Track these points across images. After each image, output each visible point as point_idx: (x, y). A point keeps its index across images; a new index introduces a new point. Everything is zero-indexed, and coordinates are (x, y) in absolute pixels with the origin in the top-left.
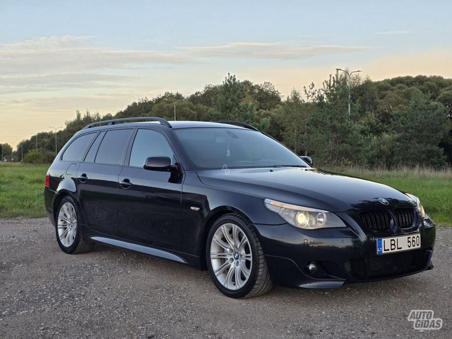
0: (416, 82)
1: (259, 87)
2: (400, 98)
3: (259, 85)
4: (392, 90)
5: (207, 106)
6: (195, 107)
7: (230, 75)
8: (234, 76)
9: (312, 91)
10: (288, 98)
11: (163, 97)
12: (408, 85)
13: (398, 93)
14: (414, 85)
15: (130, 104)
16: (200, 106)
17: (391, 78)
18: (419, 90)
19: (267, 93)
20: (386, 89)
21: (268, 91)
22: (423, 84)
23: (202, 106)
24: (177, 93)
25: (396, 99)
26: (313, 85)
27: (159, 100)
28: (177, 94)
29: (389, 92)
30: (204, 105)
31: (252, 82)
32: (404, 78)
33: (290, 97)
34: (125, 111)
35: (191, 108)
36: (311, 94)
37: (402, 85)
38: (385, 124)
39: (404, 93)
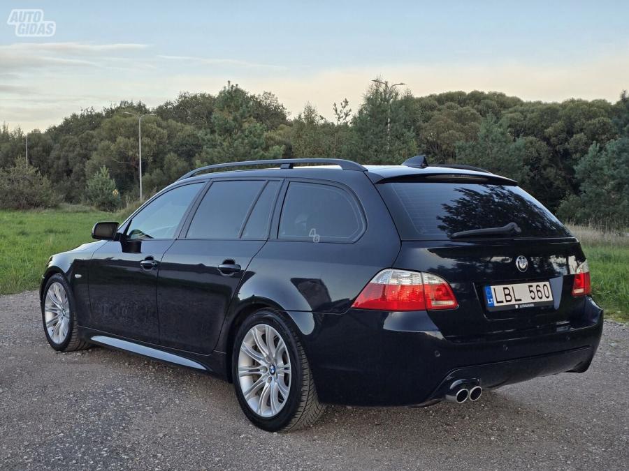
0: (470, 100)
1: (257, 99)
2: (450, 121)
3: (256, 96)
4: (439, 110)
5: (181, 123)
6: (164, 124)
7: (231, 84)
8: (237, 85)
9: (345, 110)
10: (300, 116)
11: (118, 109)
12: (460, 103)
13: (448, 115)
14: (468, 104)
15: (69, 116)
16: (172, 122)
17: (438, 94)
18: (475, 111)
19: (267, 108)
20: (432, 108)
21: (269, 105)
22: (479, 102)
23: (174, 122)
24: (140, 103)
25: (445, 122)
26: (346, 102)
27: (110, 113)
28: (139, 105)
29: (435, 112)
30: (177, 121)
31: (247, 91)
32: (454, 93)
33: (303, 116)
34: (61, 126)
35: (159, 125)
36: (343, 114)
37: (453, 104)
38: (430, 156)
39: (456, 115)
